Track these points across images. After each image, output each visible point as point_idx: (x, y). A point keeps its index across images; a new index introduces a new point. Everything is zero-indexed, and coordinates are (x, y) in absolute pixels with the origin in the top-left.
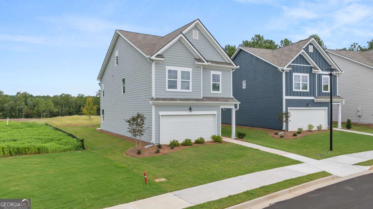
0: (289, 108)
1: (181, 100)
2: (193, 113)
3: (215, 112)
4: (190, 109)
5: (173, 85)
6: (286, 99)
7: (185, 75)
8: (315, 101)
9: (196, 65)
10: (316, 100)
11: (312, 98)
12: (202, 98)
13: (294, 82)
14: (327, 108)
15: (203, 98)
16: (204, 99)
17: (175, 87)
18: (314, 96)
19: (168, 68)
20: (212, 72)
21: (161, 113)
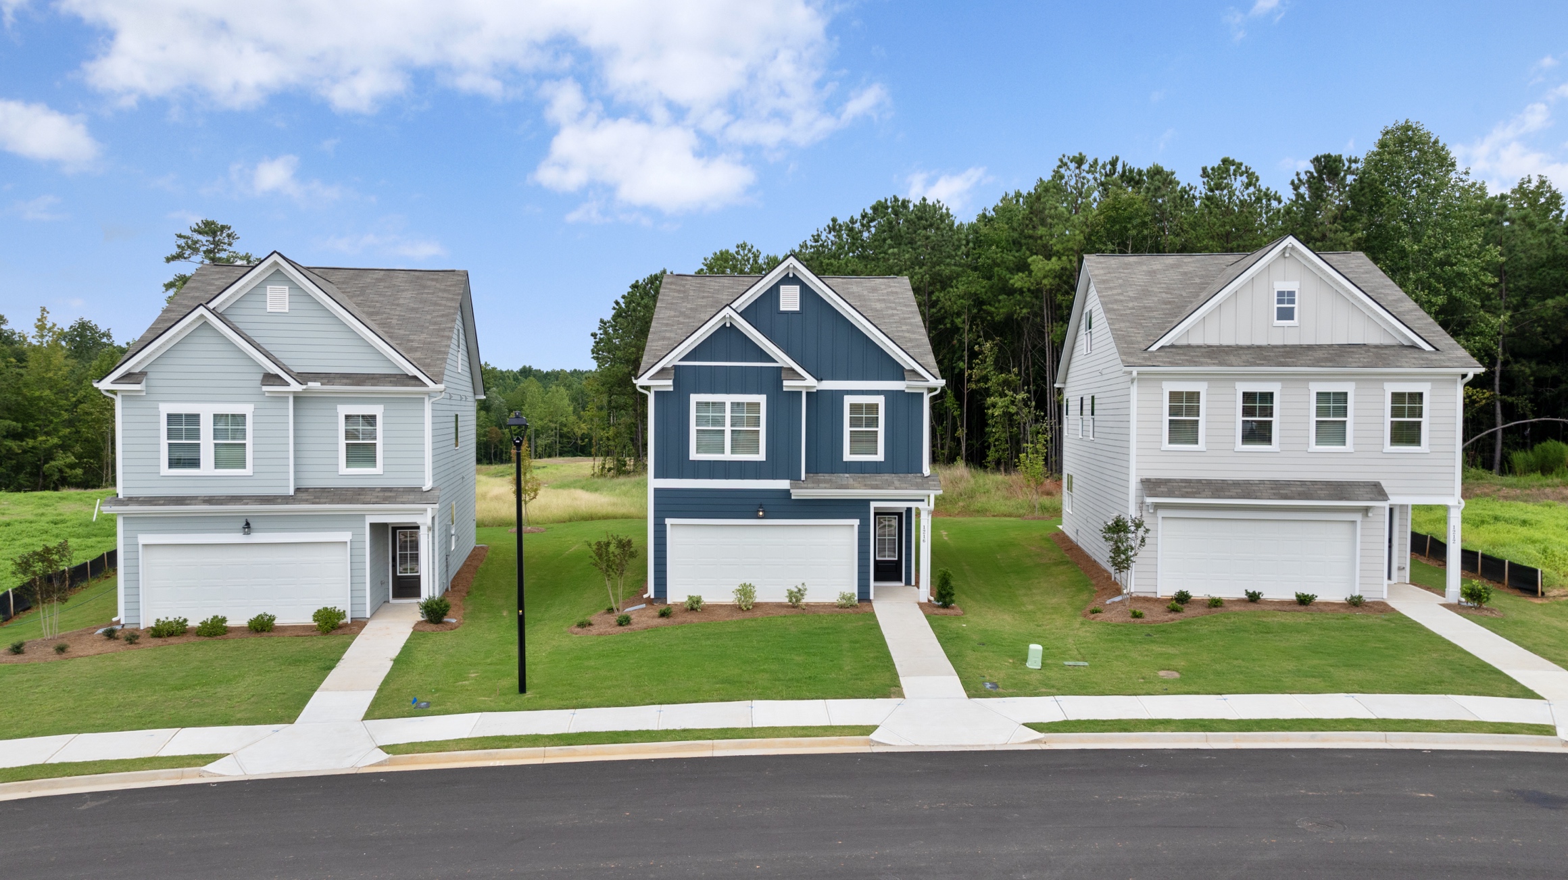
0: (668, 521)
1: (210, 500)
2: (256, 537)
3: (346, 536)
4: (248, 524)
5: (184, 458)
6: (656, 490)
7: (230, 425)
8: (793, 498)
9: (267, 394)
10: (797, 494)
11: (784, 484)
12: (292, 492)
13: (693, 428)
14: (856, 522)
15: (297, 490)
16: (300, 495)
17: (195, 463)
18: (794, 476)
19: (166, 409)
20: (344, 410)
21: (144, 539)
